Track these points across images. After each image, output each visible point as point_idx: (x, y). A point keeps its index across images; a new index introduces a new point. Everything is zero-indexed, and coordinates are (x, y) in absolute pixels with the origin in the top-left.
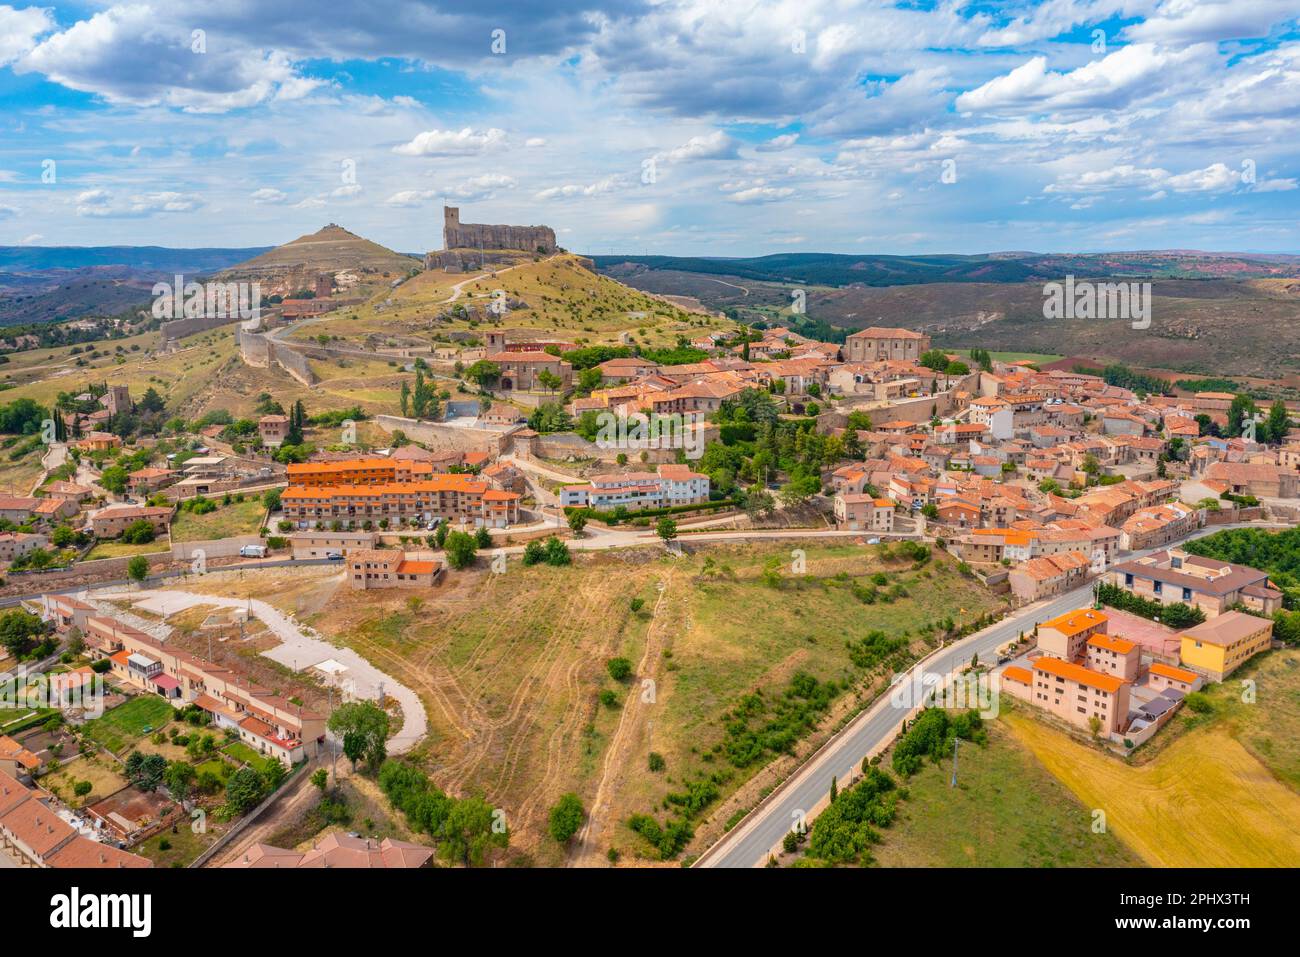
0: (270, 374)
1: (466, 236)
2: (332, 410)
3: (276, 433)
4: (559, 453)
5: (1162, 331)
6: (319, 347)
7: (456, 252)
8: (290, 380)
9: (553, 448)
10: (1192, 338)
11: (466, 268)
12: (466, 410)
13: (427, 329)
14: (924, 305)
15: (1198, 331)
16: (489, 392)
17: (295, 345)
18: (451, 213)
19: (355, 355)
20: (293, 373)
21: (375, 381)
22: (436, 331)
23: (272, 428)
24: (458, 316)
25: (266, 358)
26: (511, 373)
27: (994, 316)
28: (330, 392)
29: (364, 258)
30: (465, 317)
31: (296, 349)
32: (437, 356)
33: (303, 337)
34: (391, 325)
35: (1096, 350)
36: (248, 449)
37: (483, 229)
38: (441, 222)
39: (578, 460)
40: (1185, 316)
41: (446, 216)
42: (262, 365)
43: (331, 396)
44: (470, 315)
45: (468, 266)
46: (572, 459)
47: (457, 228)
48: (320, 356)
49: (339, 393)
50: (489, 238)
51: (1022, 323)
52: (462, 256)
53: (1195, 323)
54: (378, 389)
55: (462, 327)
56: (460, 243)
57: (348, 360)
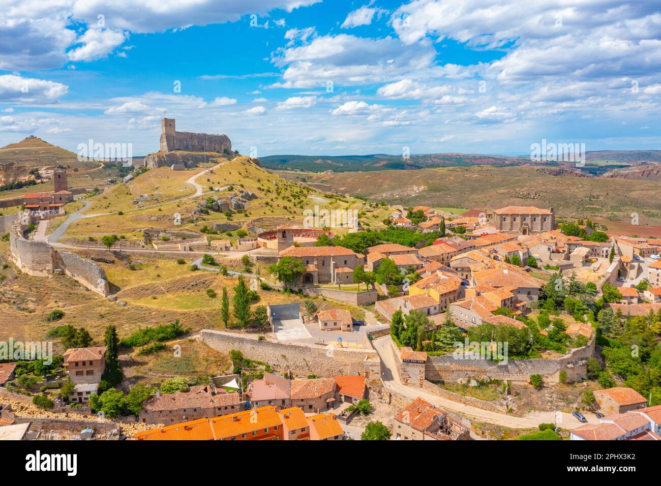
0: (54, 284)
1: (181, 141)
2: (144, 326)
3: (89, 373)
4: (455, 375)
5: (517, 194)
6: (104, 248)
7: (178, 153)
8: (81, 291)
9: (446, 370)
10: (533, 198)
11: (187, 166)
12: (287, 313)
13: (192, 222)
14: (382, 182)
15: (536, 194)
16: (296, 289)
17: (77, 248)
18: (169, 123)
19: (141, 255)
20: (82, 281)
21: (174, 283)
22: (202, 224)
23: (84, 368)
24: (212, 208)
25: (50, 266)
26: (312, 268)
27: (422, 187)
28: (134, 303)
29: (59, 159)
30: (218, 209)
31: (80, 253)
32: (214, 249)
33: (81, 237)
34: (158, 219)
35: (485, 205)
36: (57, 401)
37: (192, 136)
38: (160, 130)
39: (482, 384)
40: (526, 187)
41: (166, 126)
42: (45, 274)
43: (137, 308)
44: (223, 207)
45: (188, 164)
46: (474, 383)
47: (174, 135)
48: (107, 258)
49: (141, 303)
50: (196, 142)
51: (439, 191)
52: (184, 157)
53: (533, 190)
54: (180, 293)
55: (220, 219)
56: (177, 146)
57: (136, 260)
